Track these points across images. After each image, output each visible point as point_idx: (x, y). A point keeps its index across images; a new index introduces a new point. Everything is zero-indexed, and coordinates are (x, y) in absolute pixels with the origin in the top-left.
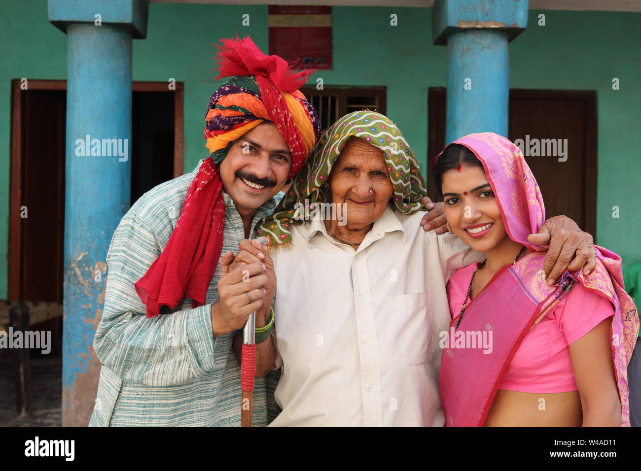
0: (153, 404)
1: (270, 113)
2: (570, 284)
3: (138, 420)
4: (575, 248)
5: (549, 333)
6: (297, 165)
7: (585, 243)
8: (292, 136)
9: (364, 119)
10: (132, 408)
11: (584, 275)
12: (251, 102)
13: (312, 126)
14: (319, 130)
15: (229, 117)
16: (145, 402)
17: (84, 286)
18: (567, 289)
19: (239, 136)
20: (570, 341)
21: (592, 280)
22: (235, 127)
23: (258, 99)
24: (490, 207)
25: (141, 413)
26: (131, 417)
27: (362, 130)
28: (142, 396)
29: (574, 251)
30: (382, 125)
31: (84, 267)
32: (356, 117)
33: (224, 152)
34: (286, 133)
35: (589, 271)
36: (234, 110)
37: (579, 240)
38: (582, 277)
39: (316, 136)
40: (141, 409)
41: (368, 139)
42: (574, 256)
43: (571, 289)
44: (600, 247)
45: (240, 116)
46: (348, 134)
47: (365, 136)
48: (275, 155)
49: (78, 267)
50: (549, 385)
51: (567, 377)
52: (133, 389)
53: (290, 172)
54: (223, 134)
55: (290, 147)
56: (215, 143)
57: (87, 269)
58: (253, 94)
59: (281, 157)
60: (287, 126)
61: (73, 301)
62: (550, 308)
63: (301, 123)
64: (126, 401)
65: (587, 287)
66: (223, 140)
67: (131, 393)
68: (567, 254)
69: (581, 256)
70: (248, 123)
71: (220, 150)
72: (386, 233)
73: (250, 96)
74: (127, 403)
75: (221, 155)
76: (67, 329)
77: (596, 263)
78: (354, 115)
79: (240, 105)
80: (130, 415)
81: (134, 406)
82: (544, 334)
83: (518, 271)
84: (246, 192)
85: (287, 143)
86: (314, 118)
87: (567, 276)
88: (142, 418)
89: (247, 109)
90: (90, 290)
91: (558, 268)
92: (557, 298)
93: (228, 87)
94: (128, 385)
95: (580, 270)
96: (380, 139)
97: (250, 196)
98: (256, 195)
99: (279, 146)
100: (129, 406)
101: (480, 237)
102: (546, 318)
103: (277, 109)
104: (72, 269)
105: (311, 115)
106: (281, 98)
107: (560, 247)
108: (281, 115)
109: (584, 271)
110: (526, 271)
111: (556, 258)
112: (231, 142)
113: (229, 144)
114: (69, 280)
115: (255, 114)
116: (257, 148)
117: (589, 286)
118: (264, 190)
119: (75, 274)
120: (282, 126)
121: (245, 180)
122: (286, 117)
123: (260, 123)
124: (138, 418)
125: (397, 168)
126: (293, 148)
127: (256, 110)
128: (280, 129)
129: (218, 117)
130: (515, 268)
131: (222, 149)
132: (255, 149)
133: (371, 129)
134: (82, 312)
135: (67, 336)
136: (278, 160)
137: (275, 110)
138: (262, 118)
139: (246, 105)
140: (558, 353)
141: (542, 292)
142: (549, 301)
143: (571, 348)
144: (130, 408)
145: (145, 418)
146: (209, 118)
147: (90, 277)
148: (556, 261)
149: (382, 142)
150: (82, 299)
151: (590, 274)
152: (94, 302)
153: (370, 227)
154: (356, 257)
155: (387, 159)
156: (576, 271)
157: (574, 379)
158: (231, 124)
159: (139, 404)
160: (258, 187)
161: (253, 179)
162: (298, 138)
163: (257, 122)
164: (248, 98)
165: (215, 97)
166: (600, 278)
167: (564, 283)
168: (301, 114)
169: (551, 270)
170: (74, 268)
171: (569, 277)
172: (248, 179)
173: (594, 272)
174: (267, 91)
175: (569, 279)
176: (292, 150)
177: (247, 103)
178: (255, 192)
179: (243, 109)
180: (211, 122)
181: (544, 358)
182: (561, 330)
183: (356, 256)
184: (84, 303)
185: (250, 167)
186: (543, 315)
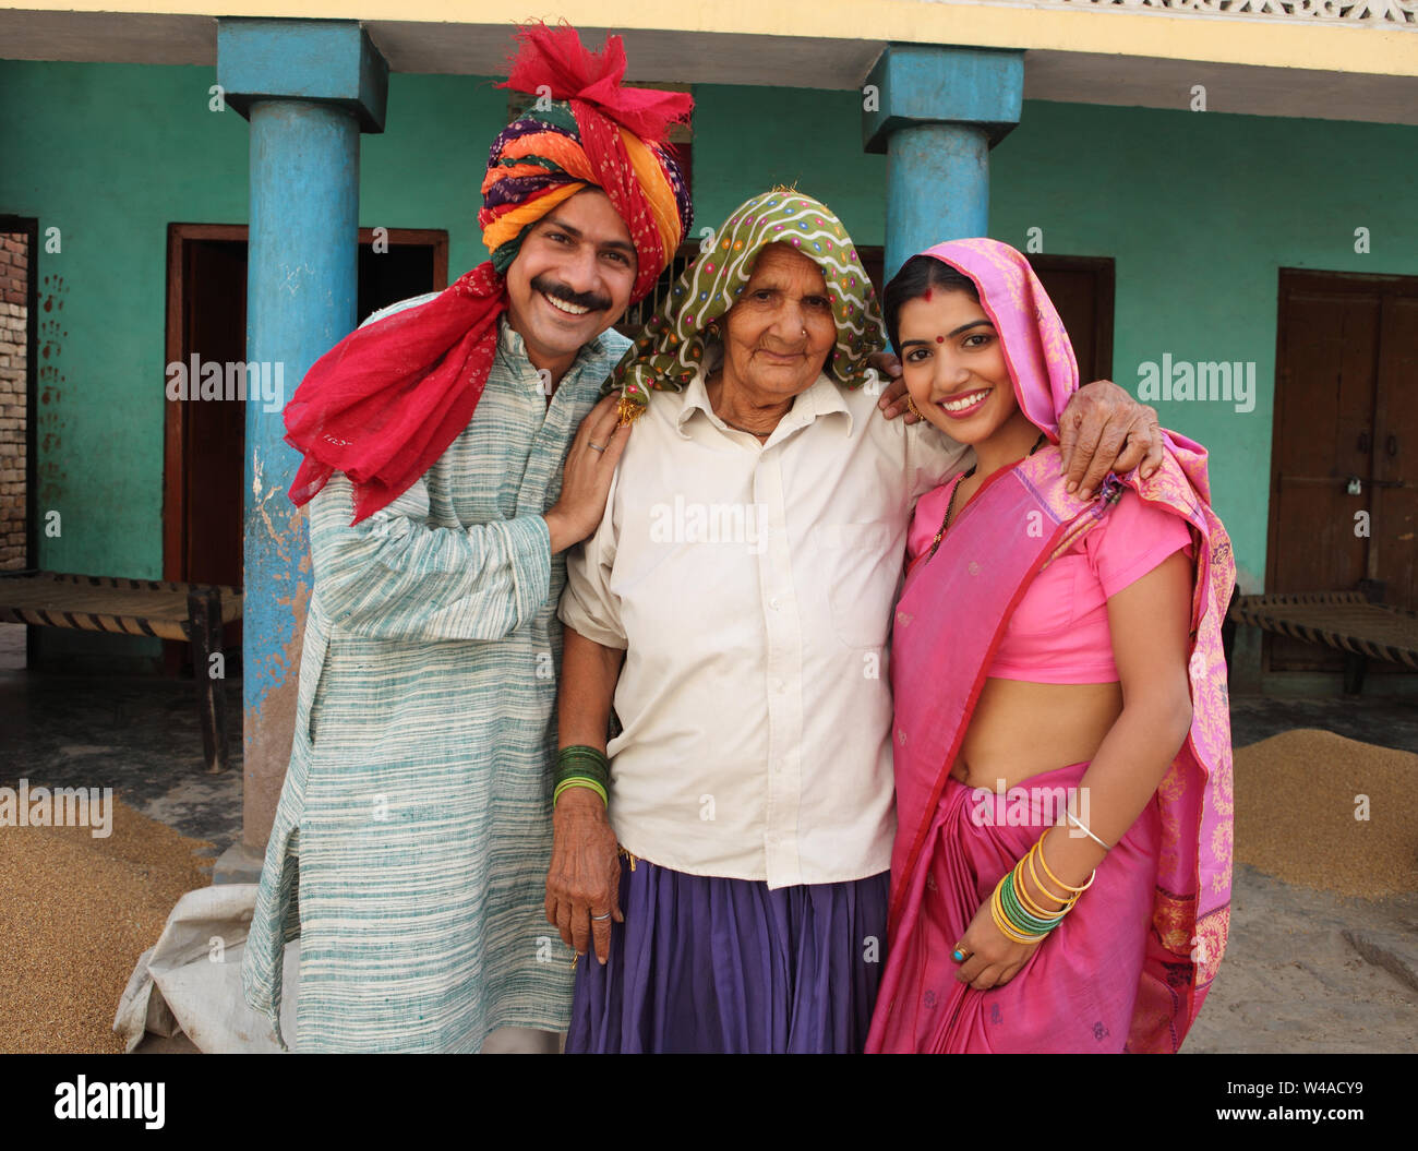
0: (393, 680)
1: (596, 169)
2: (1118, 491)
3: (367, 709)
4: (1126, 432)
5: (1073, 577)
6: (646, 273)
7: (1143, 422)
8: (638, 214)
9: (785, 209)
10: (354, 690)
11: (1142, 479)
12: (562, 148)
13: (675, 199)
14: (687, 210)
15: (522, 178)
16: (376, 679)
17: (277, 543)
18: (1113, 501)
19: (541, 215)
20: (1110, 590)
21: (1154, 486)
22: (532, 195)
23: (575, 143)
24: (986, 361)
25: (371, 697)
26: (353, 705)
27: (783, 227)
28: (371, 670)
29: (1123, 437)
30: (817, 218)
31: (277, 513)
32: (768, 206)
33: (513, 247)
34: (627, 208)
35: (1149, 472)
36: (531, 165)
37: (1131, 418)
38: (1137, 480)
39: (682, 220)
40: (371, 691)
41: (796, 242)
42: (1124, 445)
43: (1118, 501)
44: (1170, 432)
45: (542, 176)
46: (760, 242)
47: (789, 238)
48: (607, 252)
49: (266, 511)
50: (1068, 671)
51: (1100, 657)
52: (349, 658)
53: (634, 289)
54: (511, 211)
55: (634, 235)
56: (498, 232)
57: (281, 515)
58: (566, 133)
59: (618, 257)
60: (628, 195)
61: (259, 568)
62: (1079, 533)
63: (654, 190)
64: (341, 679)
65: (1147, 498)
66: (510, 223)
67: (346, 666)
68: (1111, 442)
69: (1137, 444)
70: (555, 189)
71: (506, 243)
72: (817, 416)
73: (560, 137)
74: (343, 682)
75: (509, 254)
76: (249, 614)
77: (1163, 457)
78: (765, 201)
79: (541, 154)
80: (351, 702)
81: (355, 687)
82: (1064, 578)
83: (1030, 475)
84: (554, 320)
85: (629, 228)
86: (678, 185)
87: (1111, 481)
88: (373, 706)
89: (554, 160)
90: (288, 549)
91: (1098, 468)
92: (1095, 517)
93: (520, 123)
94: (340, 652)
95: (1134, 469)
96: (815, 243)
97: (561, 329)
98: (571, 327)
99: (613, 234)
100: (347, 687)
101: (966, 416)
102: (1071, 551)
103: (609, 161)
104: (258, 515)
105: (673, 179)
106: (617, 139)
107: (1100, 430)
108: (617, 173)
109: (1142, 471)
110: (1046, 475)
111: (1091, 451)
112: (526, 226)
113: (521, 231)
114: (252, 534)
115: (569, 171)
116: (572, 237)
117: (1151, 497)
118: (587, 317)
119: (262, 523)
120: (620, 195)
121: (550, 298)
122: (626, 176)
123: (579, 191)
124: (367, 706)
125: (845, 298)
126: (640, 239)
127: (572, 164)
128: (615, 200)
129: (501, 181)
130: (1025, 470)
131: (510, 241)
132: (569, 239)
133: (798, 224)
134: (273, 587)
135: (250, 627)
136: (612, 261)
137: (605, 163)
138: (583, 181)
139: (552, 154)
140: (1086, 615)
141: (1068, 506)
142: (1081, 521)
143: (1110, 604)
144: (348, 691)
145: (380, 705)
146: (487, 187)
147: (288, 528)
148: (1093, 457)
149: (820, 250)
150: (273, 565)
151: (1152, 475)
152: (293, 570)
153: (790, 405)
154: (763, 458)
155: (829, 281)
156: (1127, 471)
157: (1112, 660)
158: (524, 192)
159: (365, 682)
160: (574, 309)
161: (566, 293)
162: (648, 220)
163: (573, 187)
164: (556, 141)
165: (498, 145)
166: (1168, 482)
167: (1109, 491)
168: (653, 173)
169: (1084, 474)
170: (260, 512)
171: (1115, 482)
172: (555, 295)
173: (1160, 472)
174: (592, 127)
175: (1116, 486)
176: (637, 243)
177: (555, 150)
178: (568, 320)
179: (548, 161)
180: (490, 192)
181: (1061, 621)
182: (1095, 574)
183: (763, 454)
184: (278, 570)
185: (558, 273)
186: (1067, 544)
